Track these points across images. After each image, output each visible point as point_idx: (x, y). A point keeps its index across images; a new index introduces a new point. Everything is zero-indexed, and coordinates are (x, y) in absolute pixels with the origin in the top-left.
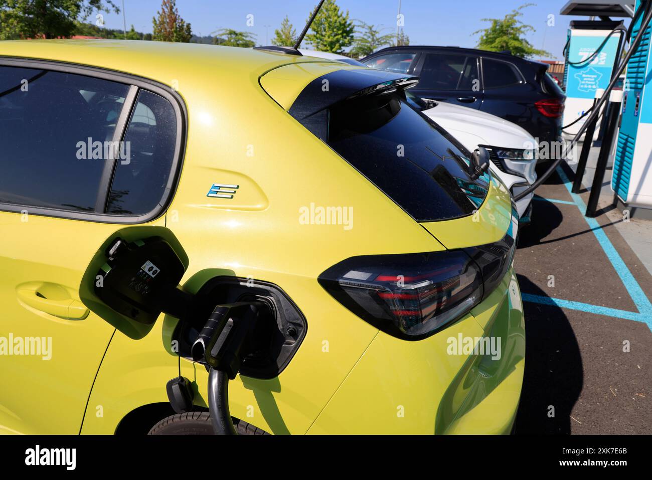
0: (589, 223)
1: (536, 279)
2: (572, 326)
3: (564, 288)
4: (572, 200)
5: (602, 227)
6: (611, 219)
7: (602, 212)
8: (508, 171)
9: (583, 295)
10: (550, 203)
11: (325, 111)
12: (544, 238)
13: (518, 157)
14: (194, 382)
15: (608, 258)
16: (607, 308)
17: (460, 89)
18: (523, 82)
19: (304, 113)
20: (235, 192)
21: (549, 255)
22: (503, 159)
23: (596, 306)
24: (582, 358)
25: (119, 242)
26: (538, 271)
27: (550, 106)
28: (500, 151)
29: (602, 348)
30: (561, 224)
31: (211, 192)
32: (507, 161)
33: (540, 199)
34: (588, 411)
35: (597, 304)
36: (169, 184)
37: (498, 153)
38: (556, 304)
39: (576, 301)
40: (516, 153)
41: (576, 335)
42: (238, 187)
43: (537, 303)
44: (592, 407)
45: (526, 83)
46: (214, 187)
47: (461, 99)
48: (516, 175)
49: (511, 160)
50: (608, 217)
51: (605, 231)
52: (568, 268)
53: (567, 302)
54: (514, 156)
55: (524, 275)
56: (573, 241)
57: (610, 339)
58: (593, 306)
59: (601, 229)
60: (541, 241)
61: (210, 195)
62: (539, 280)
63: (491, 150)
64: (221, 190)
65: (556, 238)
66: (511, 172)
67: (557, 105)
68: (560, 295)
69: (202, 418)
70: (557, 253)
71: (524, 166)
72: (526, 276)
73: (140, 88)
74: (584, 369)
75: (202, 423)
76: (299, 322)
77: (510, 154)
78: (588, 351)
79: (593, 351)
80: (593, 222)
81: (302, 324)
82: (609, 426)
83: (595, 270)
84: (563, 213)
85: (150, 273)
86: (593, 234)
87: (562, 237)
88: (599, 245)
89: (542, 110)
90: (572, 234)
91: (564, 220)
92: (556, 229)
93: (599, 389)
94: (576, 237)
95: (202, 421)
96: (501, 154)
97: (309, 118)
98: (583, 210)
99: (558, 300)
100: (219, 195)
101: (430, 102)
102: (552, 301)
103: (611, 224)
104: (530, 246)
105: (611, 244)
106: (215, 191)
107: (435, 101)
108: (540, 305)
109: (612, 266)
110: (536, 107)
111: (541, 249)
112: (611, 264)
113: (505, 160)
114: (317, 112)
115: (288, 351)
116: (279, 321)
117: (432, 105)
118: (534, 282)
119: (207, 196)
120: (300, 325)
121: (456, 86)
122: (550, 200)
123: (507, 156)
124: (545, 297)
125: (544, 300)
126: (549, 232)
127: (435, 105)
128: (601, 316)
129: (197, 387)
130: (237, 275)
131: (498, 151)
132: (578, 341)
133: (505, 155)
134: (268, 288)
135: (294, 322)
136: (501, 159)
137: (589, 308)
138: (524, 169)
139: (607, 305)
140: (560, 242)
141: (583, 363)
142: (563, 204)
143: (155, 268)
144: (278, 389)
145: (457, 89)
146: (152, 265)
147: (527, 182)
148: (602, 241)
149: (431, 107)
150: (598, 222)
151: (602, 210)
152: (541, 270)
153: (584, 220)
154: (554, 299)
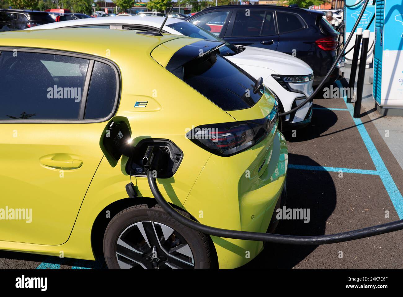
0: (355, 122)
1: (314, 157)
2: (334, 180)
3: (332, 161)
4: (346, 108)
5: (363, 123)
6: (371, 118)
7: (366, 114)
8: (292, 90)
9: (343, 164)
10: (330, 111)
11: (182, 67)
12: (323, 133)
13: (298, 80)
14: (136, 186)
15: (363, 142)
16: (357, 170)
17: (262, 35)
18: (306, 27)
19: (173, 68)
20: (147, 104)
21: (325, 143)
22: (287, 83)
23: (350, 169)
24: (337, 195)
25: (113, 123)
26: (316, 152)
27: (326, 43)
28: (286, 78)
29: (349, 189)
30: (336, 124)
31: (136, 105)
32: (290, 84)
33: (323, 109)
34: (336, 219)
35: (351, 168)
36: (116, 103)
37: (284, 79)
38: (325, 170)
39: (338, 167)
40: (297, 78)
41: (335, 184)
42: (148, 102)
43: (313, 170)
44: (339, 217)
45: (308, 27)
46: (137, 103)
47: (263, 42)
48: (298, 92)
49: (292, 83)
50: (370, 117)
51: (365, 126)
52: (336, 149)
53: (332, 168)
54: (295, 80)
55: (307, 155)
56: (342, 134)
57: (356, 185)
58: (348, 169)
59: (363, 125)
60: (320, 135)
61: (135, 106)
62: (316, 158)
63: (279, 77)
64: (140, 104)
65: (331, 132)
66: (294, 91)
67: (331, 41)
68: (329, 165)
69: (138, 207)
70: (330, 141)
71: (303, 87)
72: (308, 156)
73: (95, 61)
74: (337, 200)
75: (138, 209)
76: (179, 153)
77: (292, 79)
78: (341, 192)
79: (344, 191)
80: (358, 121)
81: (181, 154)
82: (346, 224)
83: (353, 149)
84: (338, 117)
85: (120, 137)
86: (357, 128)
87: (335, 132)
88: (360, 135)
89: (320, 46)
90: (342, 129)
91: (338, 121)
92: (332, 127)
93: (344, 209)
94: (345, 131)
95: (138, 208)
96: (286, 79)
97: (175, 70)
98: (352, 114)
99: (327, 167)
100: (139, 106)
101: (240, 47)
102: (324, 168)
103: (371, 121)
104: (313, 139)
105: (367, 133)
106: (137, 104)
107: (244, 46)
108: (315, 171)
109: (365, 146)
110: (317, 44)
111: (319, 140)
112: (365, 145)
113: (289, 83)
114: (178, 68)
115: (176, 165)
116: (171, 156)
117: (242, 49)
118: (313, 159)
119: (134, 107)
120: (180, 155)
121: (260, 33)
122: (330, 109)
123: (290, 80)
124: (319, 167)
125: (318, 168)
126: (326, 129)
127: (244, 49)
128: (352, 174)
129: (138, 187)
130: (152, 138)
131: (284, 78)
132: (336, 187)
133: (289, 80)
134: (166, 141)
135: (178, 153)
136: (286, 83)
137: (345, 170)
138: (304, 88)
139: (357, 168)
140: (333, 135)
141: (337, 198)
142: (339, 111)
143: (122, 135)
144: (173, 182)
145: (260, 35)
146: (121, 133)
147: (305, 96)
148: (361, 132)
149: (242, 51)
150: (362, 120)
151: (366, 112)
152: (318, 152)
153: (352, 119)
154: (324, 167)
